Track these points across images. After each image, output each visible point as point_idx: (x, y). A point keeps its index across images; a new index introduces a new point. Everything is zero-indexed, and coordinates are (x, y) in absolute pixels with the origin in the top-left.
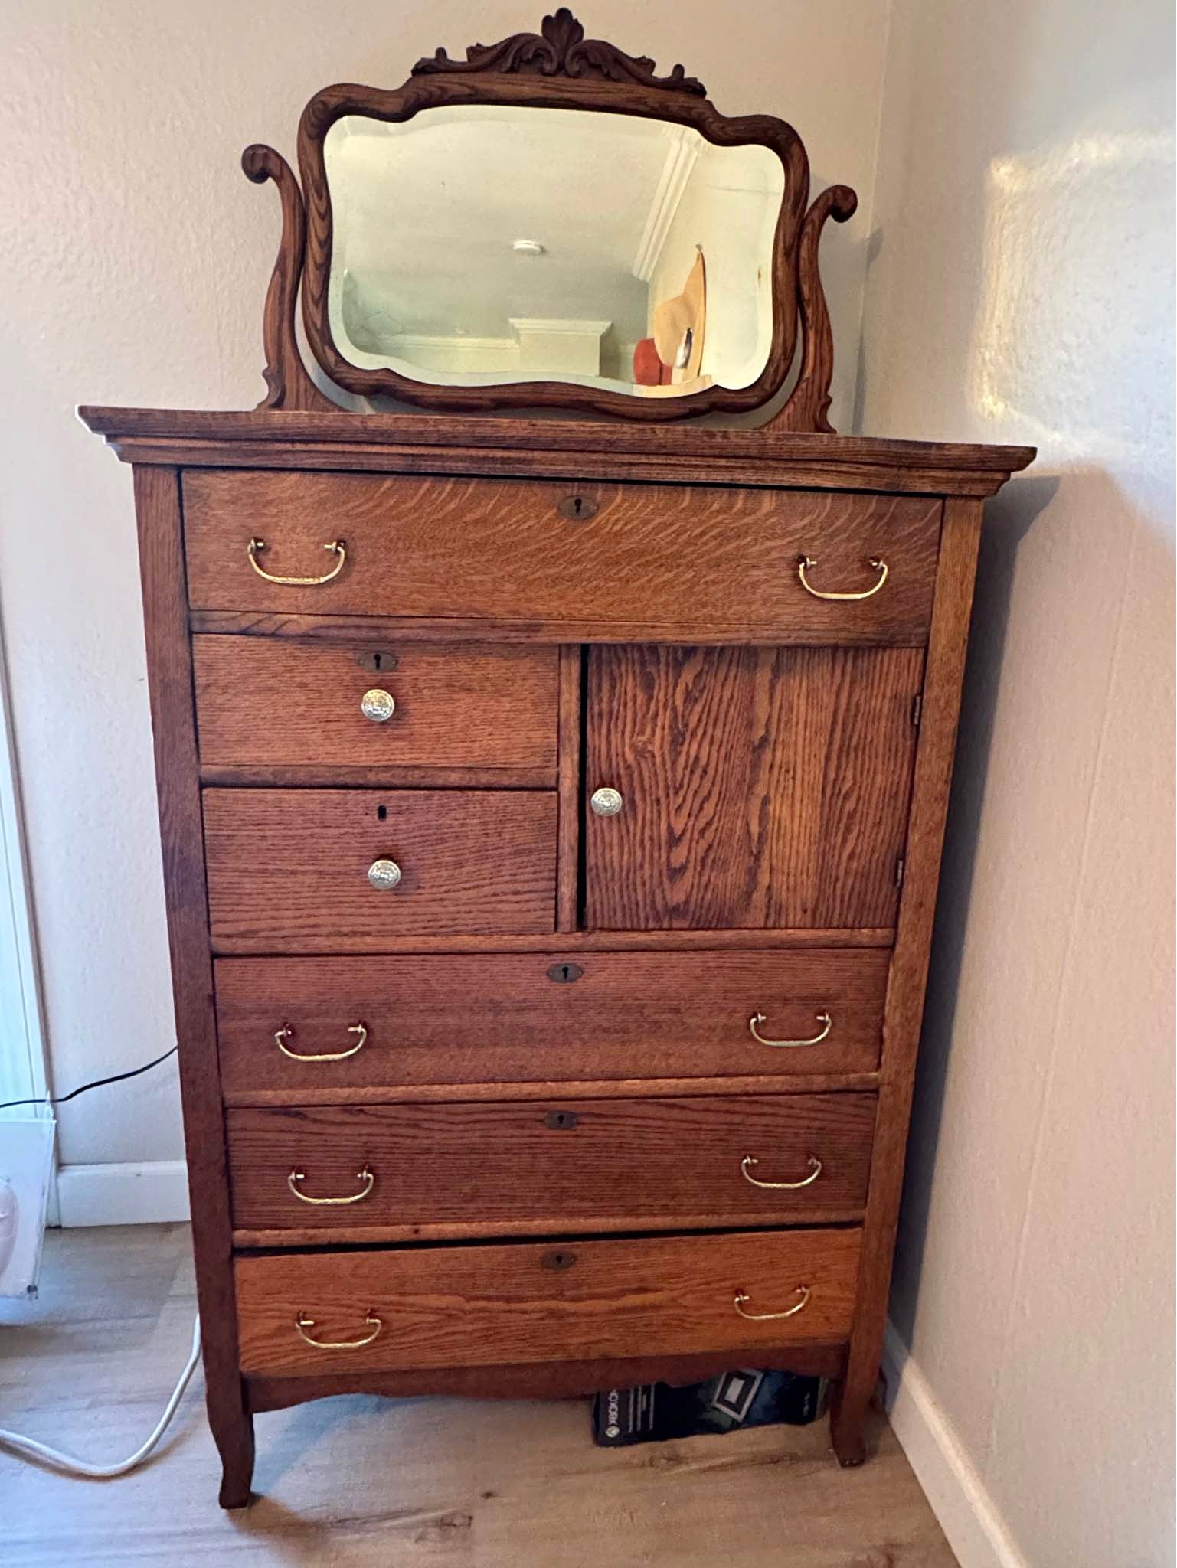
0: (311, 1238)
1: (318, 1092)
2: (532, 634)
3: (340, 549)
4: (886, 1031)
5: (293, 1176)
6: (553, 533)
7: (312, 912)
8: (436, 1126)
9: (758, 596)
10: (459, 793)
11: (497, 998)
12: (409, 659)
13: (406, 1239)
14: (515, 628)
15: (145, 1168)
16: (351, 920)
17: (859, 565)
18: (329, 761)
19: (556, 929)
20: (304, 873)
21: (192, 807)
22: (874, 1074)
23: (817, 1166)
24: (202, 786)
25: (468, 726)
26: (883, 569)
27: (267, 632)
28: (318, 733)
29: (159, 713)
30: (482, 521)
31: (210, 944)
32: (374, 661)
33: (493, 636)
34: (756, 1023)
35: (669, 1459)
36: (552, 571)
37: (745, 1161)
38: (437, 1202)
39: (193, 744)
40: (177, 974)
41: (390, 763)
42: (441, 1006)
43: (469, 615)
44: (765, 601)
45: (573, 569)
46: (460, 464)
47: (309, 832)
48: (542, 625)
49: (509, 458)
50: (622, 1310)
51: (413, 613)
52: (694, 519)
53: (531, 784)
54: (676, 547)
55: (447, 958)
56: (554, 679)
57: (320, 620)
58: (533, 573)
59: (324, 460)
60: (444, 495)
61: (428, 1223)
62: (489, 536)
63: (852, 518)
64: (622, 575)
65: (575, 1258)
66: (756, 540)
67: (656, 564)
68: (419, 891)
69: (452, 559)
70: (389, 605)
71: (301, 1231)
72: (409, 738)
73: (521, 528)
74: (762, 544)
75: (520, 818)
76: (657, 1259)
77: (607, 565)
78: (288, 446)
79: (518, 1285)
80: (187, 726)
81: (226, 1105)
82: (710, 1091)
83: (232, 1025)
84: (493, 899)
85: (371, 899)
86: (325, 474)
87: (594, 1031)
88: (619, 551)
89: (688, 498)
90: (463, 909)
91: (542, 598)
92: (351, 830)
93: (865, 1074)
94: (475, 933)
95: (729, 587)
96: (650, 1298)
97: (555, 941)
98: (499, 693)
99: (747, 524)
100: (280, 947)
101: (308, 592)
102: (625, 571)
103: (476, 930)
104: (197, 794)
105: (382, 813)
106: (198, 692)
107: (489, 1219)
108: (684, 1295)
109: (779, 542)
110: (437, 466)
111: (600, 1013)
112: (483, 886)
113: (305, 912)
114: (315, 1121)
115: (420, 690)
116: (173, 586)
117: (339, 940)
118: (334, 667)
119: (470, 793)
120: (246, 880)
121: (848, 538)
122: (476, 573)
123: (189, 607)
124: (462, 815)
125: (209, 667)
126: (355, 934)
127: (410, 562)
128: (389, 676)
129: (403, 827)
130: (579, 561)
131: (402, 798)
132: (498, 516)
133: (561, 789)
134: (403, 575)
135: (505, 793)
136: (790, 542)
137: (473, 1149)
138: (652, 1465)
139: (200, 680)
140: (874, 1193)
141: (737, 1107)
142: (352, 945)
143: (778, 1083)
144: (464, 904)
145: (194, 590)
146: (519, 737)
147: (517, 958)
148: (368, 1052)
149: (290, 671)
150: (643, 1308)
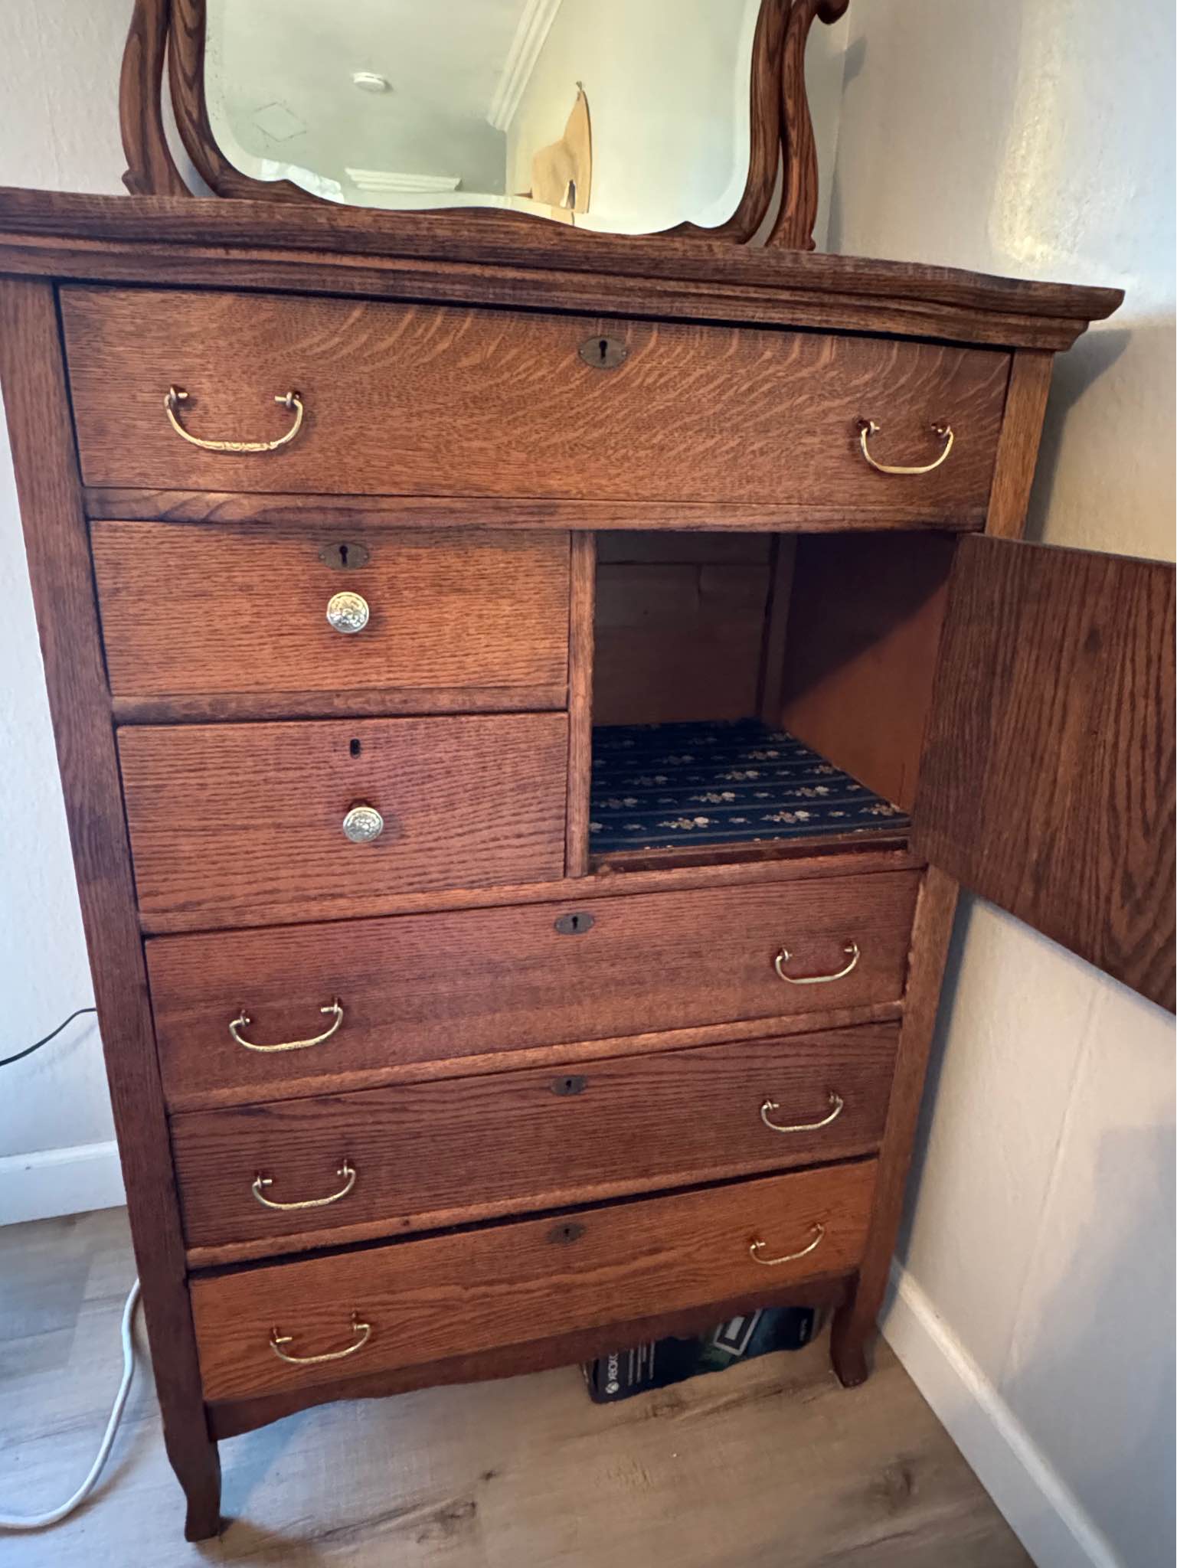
0: (282, 1247)
1: (283, 1084)
2: (547, 518)
3: (297, 403)
4: (912, 957)
5: (258, 1183)
6: (572, 386)
7: (272, 874)
8: (428, 1107)
9: (811, 469)
10: (450, 720)
11: (497, 958)
12: (382, 552)
13: (395, 1232)
14: (523, 510)
15: (35, 1159)
16: (321, 881)
17: (920, 432)
18: (283, 686)
19: (565, 875)
20: (256, 828)
21: (103, 750)
22: (898, 1003)
23: (839, 1105)
24: (116, 725)
25: (459, 636)
26: (948, 437)
27: (195, 517)
28: (268, 649)
29: (50, 628)
30: (482, 368)
31: (138, 921)
32: (340, 555)
33: (497, 520)
34: (782, 961)
35: (672, 1406)
36: (571, 435)
37: (765, 1107)
38: (429, 1189)
39: (101, 670)
40: (97, 963)
41: (364, 685)
42: (430, 973)
43: (466, 493)
44: (818, 476)
45: (596, 434)
46: (458, 287)
47: (262, 777)
48: (558, 506)
49: (523, 281)
50: (635, 1273)
51: (395, 492)
52: (742, 371)
53: (536, 705)
54: (719, 406)
55: (438, 916)
56: (563, 575)
57: (271, 502)
58: (546, 439)
59: (272, 276)
60: (433, 329)
61: (418, 1213)
62: (491, 387)
63: (918, 372)
64: (655, 441)
65: (583, 1227)
66: (812, 398)
67: (697, 428)
68: (402, 841)
69: (445, 419)
70: (363, 480)
71: (270, 1241)
72: (387, 653)
73: (531, 378)
74: (819, 404)
75: (523, 746)
76: (670, 1216)
77: (638, 429)
78: (219, 253)
79: (521, 1265)
80: (90, 645)
81: (171, 1110)
82: (732, 1038)
83: (174, 1018)
84: (492, 845)
85: (343, 854)
86: (270, 297)
87: (607, 985)
88: (652, 411)
89: (735, 342)
90: (455, 858)
91: (555, 471)
92: (314, 771)
93: (889, 1004)
94: (471, 885)
95: (779, 458)
96: (662, 1257)
97: (564, 887)
98: (495, 595)
99: (802, 379)
100: (230, 920)
101: (251, 461)
102: (660, 437)
103: (473, 882)
104: (110, 734)
105: (355, 747)
106: (101, 600)
107: (488, 1200)
108: (698, 1250)
109: (837, 402)
110: (425, 289)
111: (613, 965)
112: (480, 830)
113: (260, 876)
114: (281, 1117)
115: (399, 592)
116: (57, 452)
117: (305, 906)
118: (288, 563)
119: (463, 719)
120: (183, 840)
121: (912, 397)
122: (477, 437)
123: (82, 484)
124: (455, 747)
125: (116, 565)
126: (323, 897)
127: (390, 422)
128: (357, 574)
129: (382, 764)
130: (600, 424)
131: (377, 729)
132: (503, 361)
133: (571, 710)
134: (380, 440)
135: (505, 717)
136: (850, 402)
137: (470, 1127)
138: (655, 1415)
139: (105, 584)
140: (891, 1122)
141: (760, 1051)
142: (321, 910)
143: (802, 1022)
144: (458, 853)
145: (90, 460)
146: (522, 649)
147: (519, 910)
148: (346, 1034)
149: (228, 570)
150: (657, 1268)
